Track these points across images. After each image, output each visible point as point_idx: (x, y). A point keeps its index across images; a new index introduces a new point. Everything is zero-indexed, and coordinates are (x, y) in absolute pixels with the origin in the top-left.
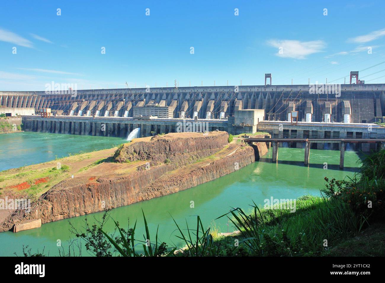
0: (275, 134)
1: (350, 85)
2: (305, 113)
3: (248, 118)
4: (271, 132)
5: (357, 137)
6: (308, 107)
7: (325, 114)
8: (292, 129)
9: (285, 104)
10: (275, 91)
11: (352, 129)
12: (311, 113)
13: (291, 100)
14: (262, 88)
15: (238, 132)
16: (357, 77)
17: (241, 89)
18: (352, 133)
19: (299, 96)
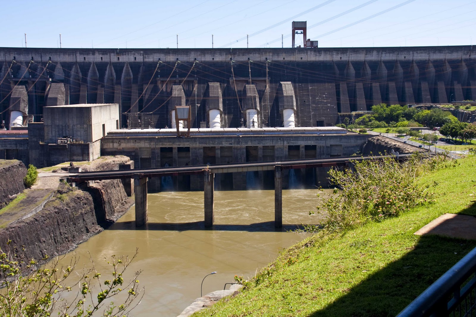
0: (143, 158)
1: (293, 50)
2: (207, 109)
3: (77, 125)
4: (133, 154)
5: (307, 157)
6: (213, 96)
7: (248, 111)
8: (179, 145)
9: (164, 90)
10: (142, 60)
11: (297, 140)
12: (219, 109)
13: (177, 81)
14: (112, 54)
15: (54, 158)
16: (305, 34)
17: (62, 56)
18: (297, 147)
19: (193, 72)
